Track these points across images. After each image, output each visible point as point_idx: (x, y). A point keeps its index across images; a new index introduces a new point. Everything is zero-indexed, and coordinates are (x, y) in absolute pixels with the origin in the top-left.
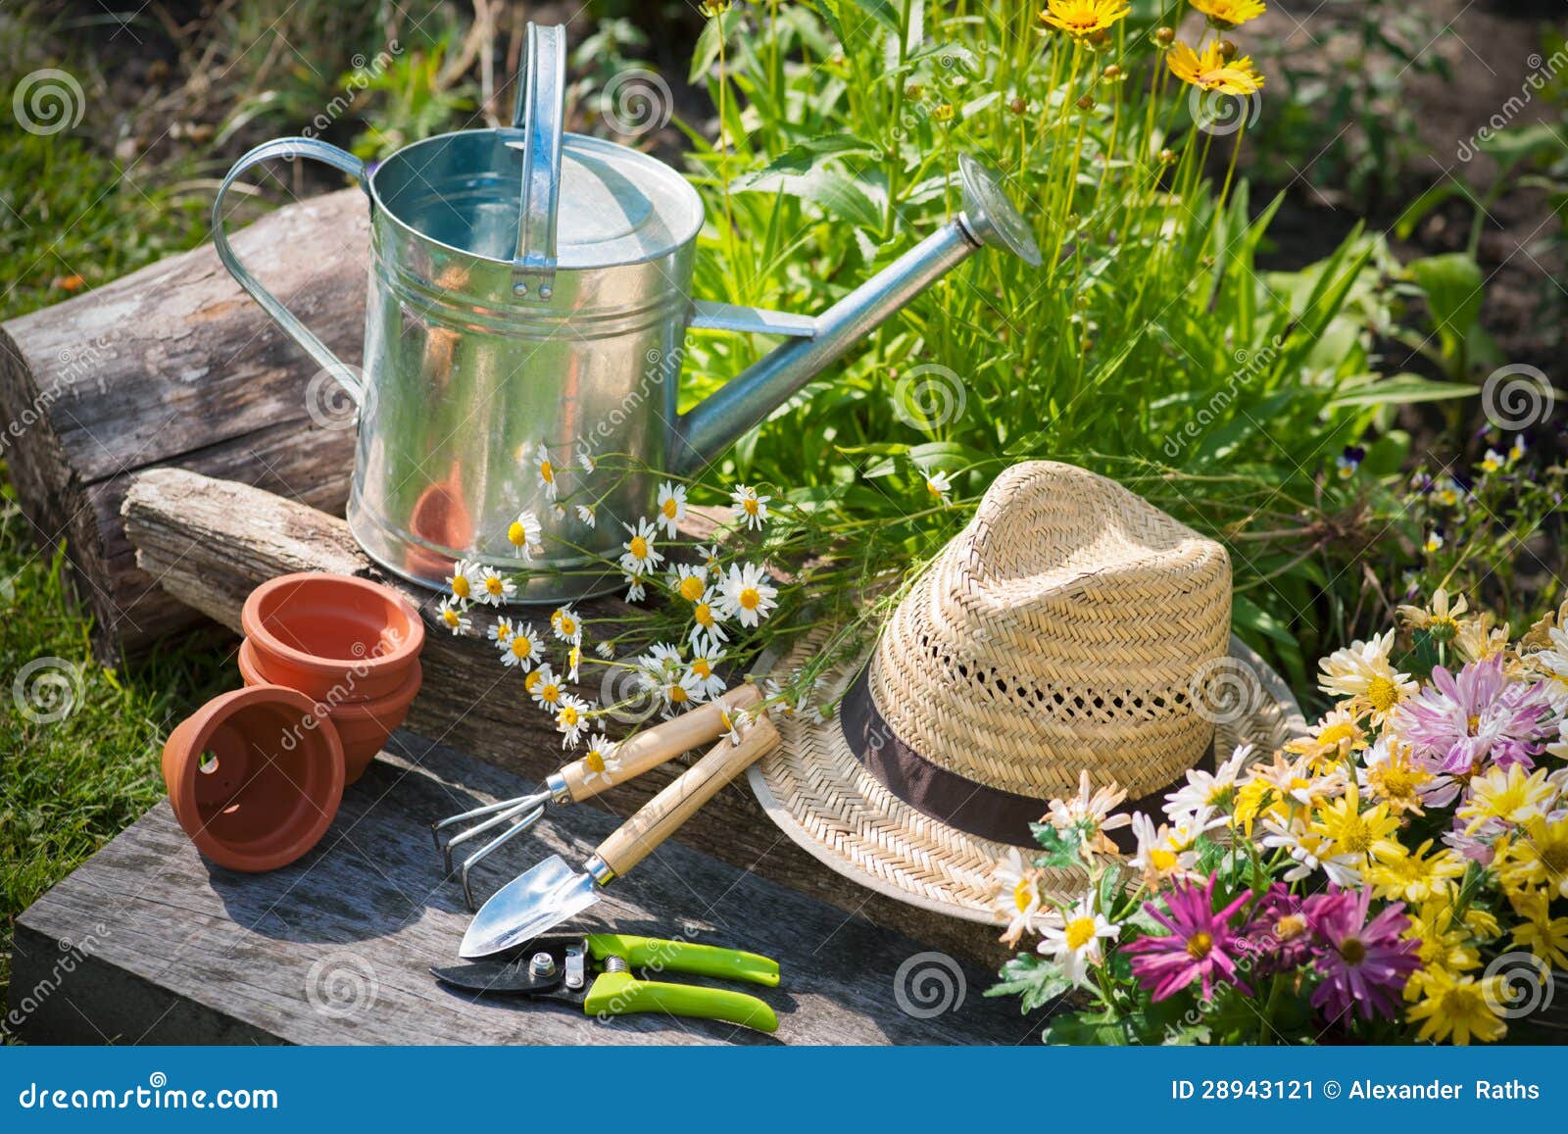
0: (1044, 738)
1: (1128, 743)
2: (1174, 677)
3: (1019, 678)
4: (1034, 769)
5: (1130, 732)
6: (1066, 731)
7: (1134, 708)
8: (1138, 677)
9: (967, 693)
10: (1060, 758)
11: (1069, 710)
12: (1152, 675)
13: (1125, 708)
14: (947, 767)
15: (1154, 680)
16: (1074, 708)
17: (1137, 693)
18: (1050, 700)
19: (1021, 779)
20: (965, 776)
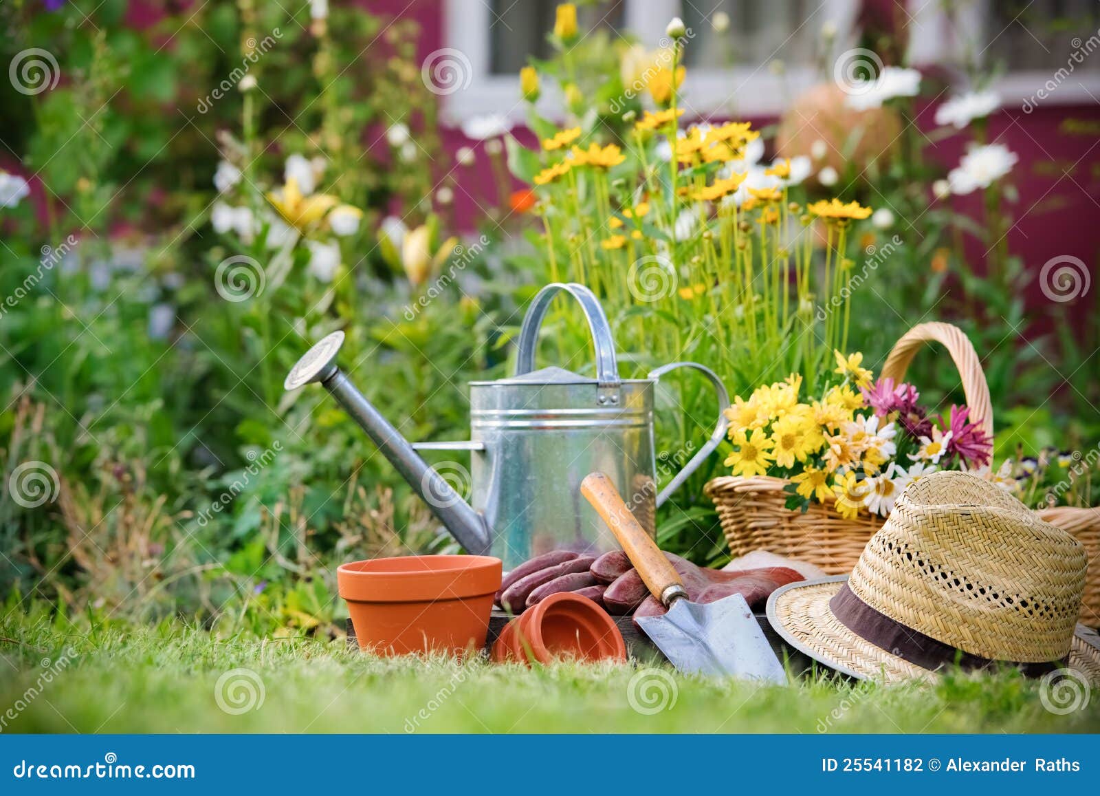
0: (930, 594)
1: (983, 616)
2: (1022, 589)
3: (920, 554)
4: (921, 613)
5: (985, 608)
6: (944, 594)
7: (992, 598)
8: (999, 582)
9: (889, 559)
10: (937, 609)
11: (949, 584)
12: (1008, 584)
13: (986, 596)
14: (872, 606)
15: (1008, 586)
16: (953, 584)
17: (996, 589)
18: (938, 573)
19: (912, 617)
20: (881, 611)
